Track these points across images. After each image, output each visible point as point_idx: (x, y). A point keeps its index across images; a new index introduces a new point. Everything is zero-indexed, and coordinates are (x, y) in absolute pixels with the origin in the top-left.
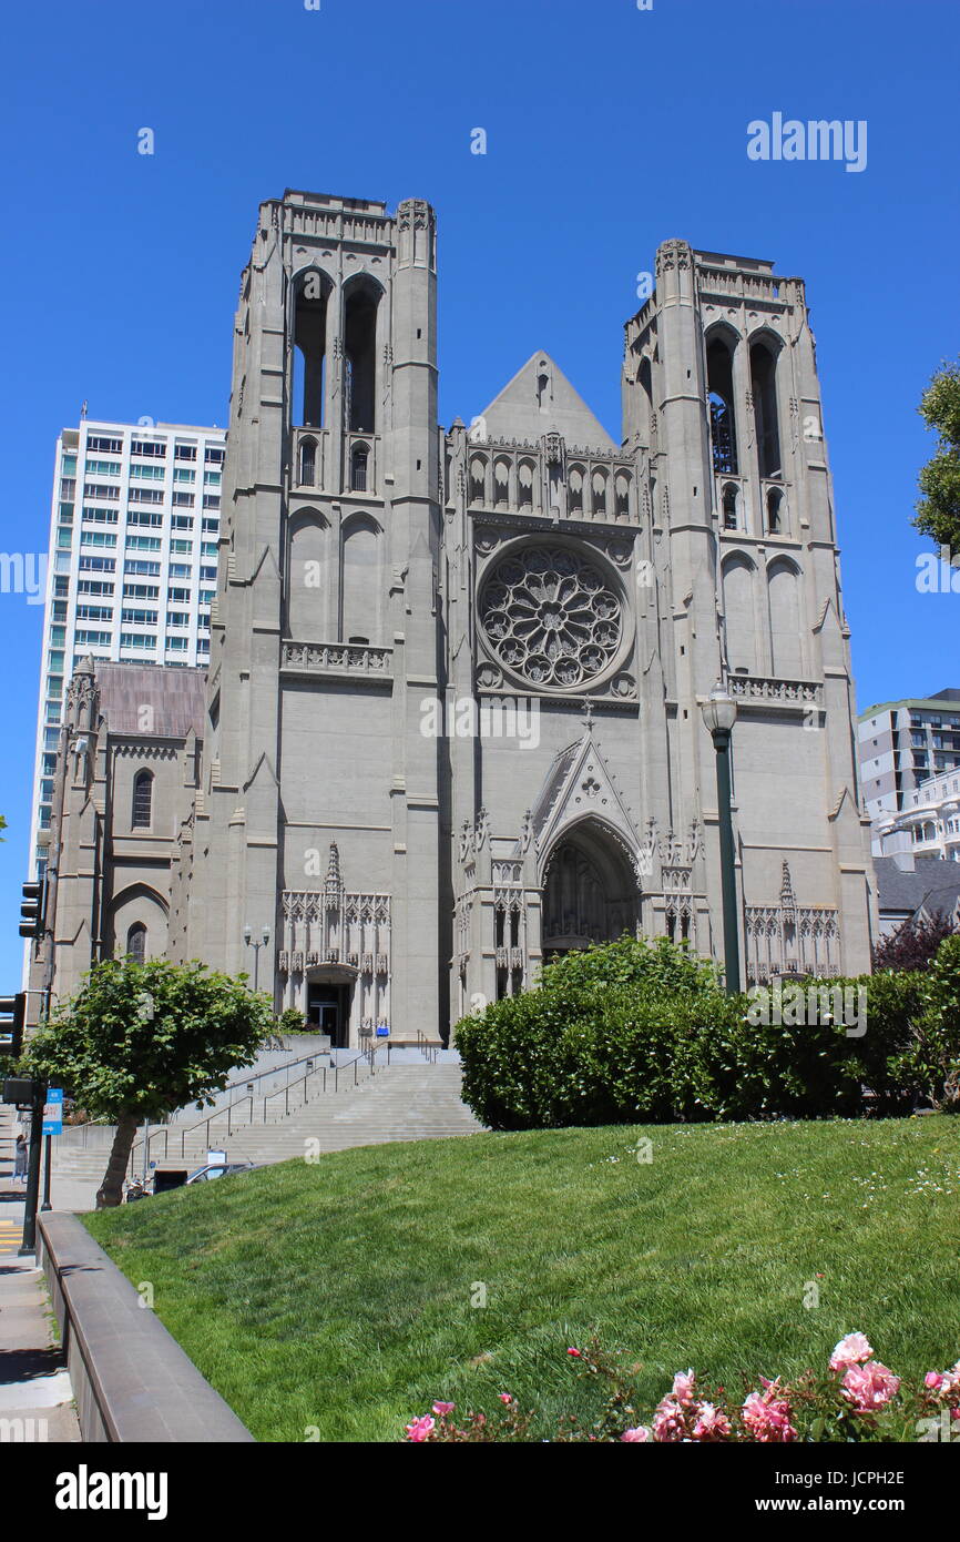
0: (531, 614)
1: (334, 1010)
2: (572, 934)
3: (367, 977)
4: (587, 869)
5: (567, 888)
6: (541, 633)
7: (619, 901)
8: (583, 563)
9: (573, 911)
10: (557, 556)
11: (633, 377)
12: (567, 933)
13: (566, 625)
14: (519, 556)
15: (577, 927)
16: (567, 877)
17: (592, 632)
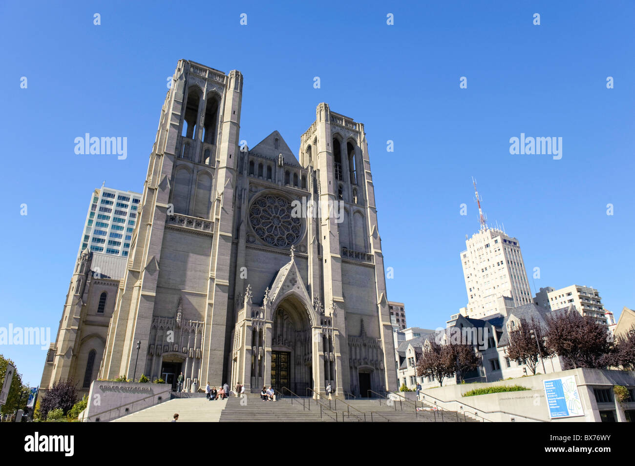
0: (269, 219)
1: (173, 375)
2: (281, 344)
3: (191, 359)
4: (288, 318)
5: (279, 325)
6: (272, 226)
7: (300, 331)
8: (288, 203)
9: (282, 335)
10: (279, 199)
11: (304, 152)
12: (279, 344)
13: (281, 225)
14: (265, 197)
15: (282, 342)
16: (279, 321)
17: (291, 228)
